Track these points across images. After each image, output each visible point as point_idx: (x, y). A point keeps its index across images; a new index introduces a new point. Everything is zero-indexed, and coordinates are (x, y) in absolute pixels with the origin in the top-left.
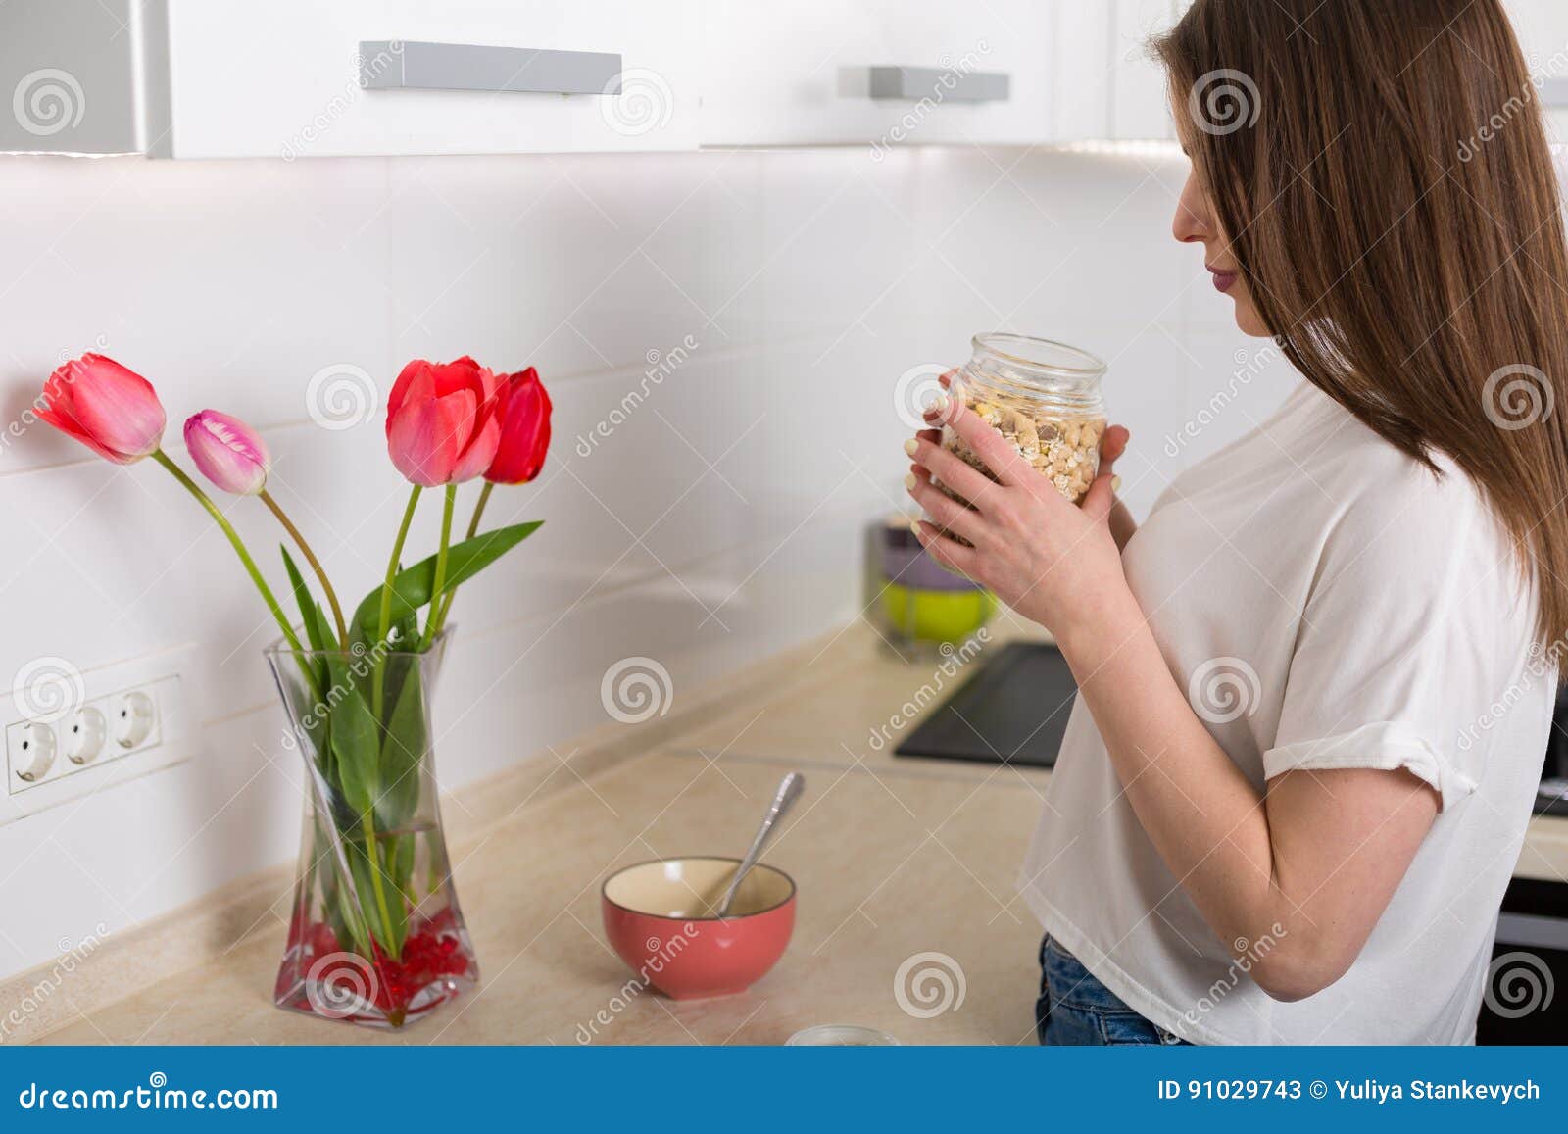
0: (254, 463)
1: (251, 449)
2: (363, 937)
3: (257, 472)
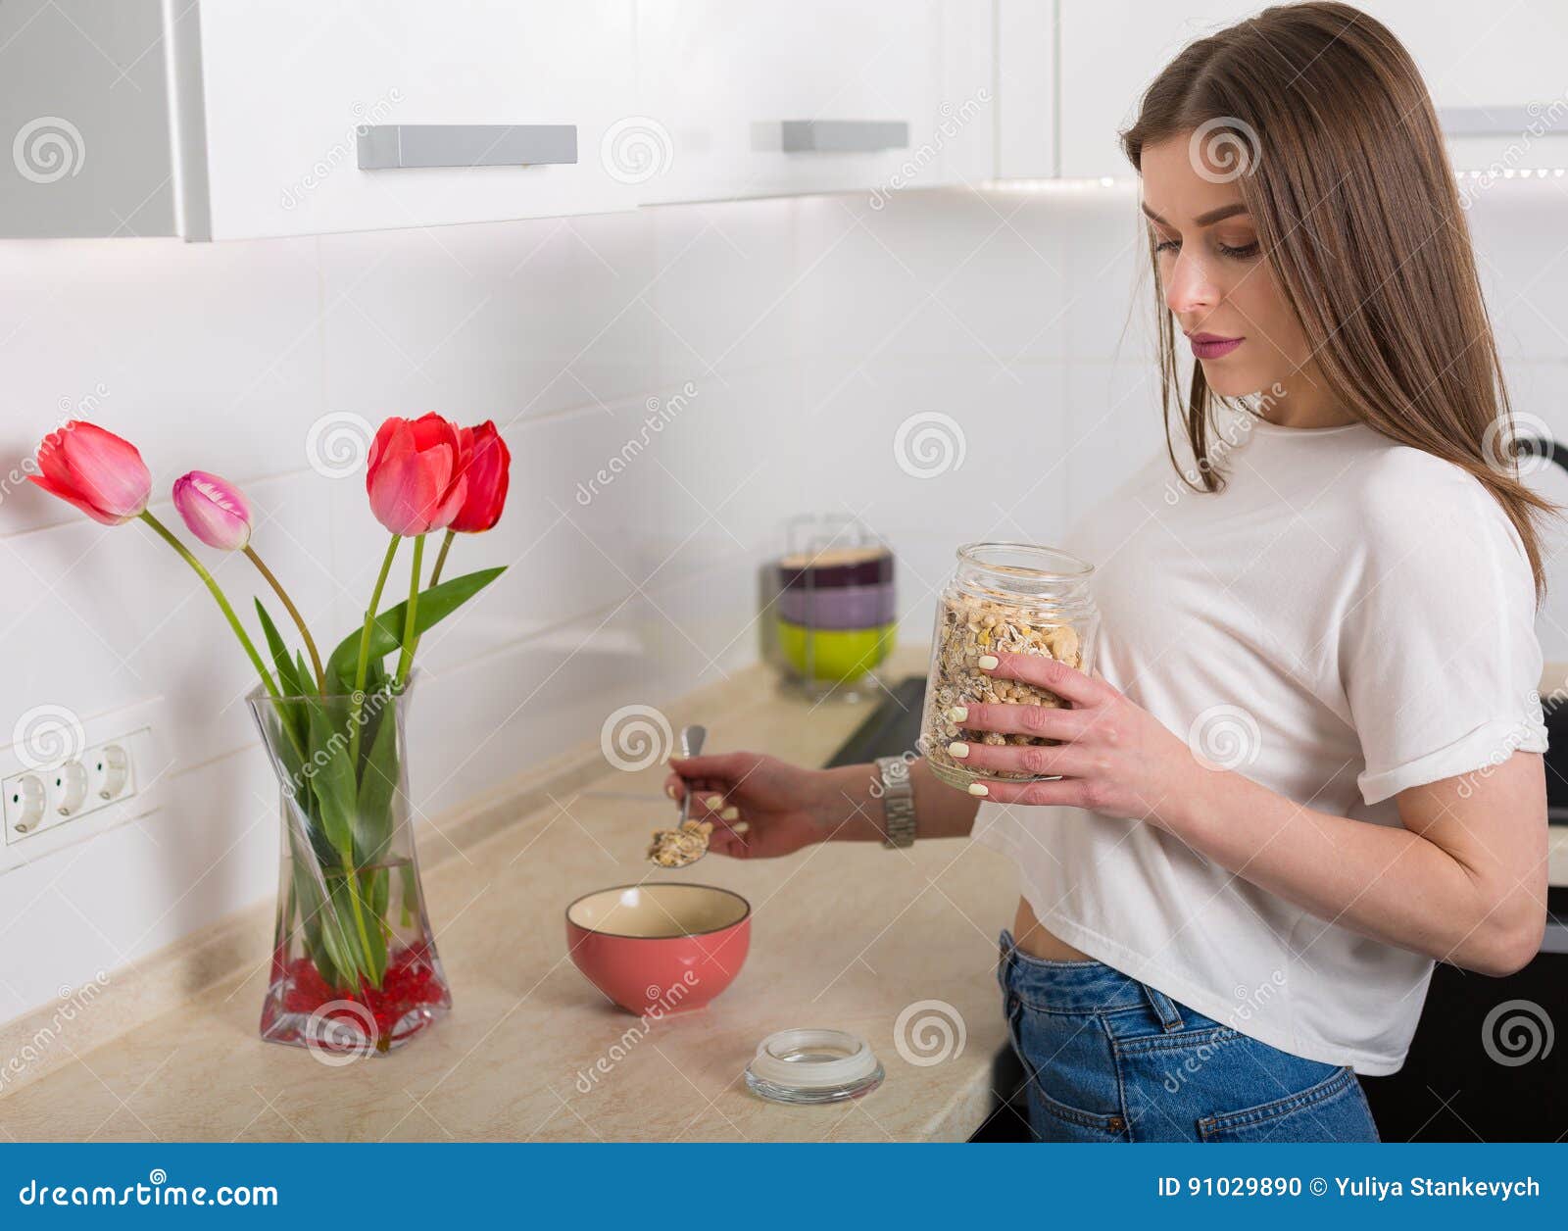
0: (240, 519)
1: (237, 506)
2: (348, 968)
3: (243, 528)
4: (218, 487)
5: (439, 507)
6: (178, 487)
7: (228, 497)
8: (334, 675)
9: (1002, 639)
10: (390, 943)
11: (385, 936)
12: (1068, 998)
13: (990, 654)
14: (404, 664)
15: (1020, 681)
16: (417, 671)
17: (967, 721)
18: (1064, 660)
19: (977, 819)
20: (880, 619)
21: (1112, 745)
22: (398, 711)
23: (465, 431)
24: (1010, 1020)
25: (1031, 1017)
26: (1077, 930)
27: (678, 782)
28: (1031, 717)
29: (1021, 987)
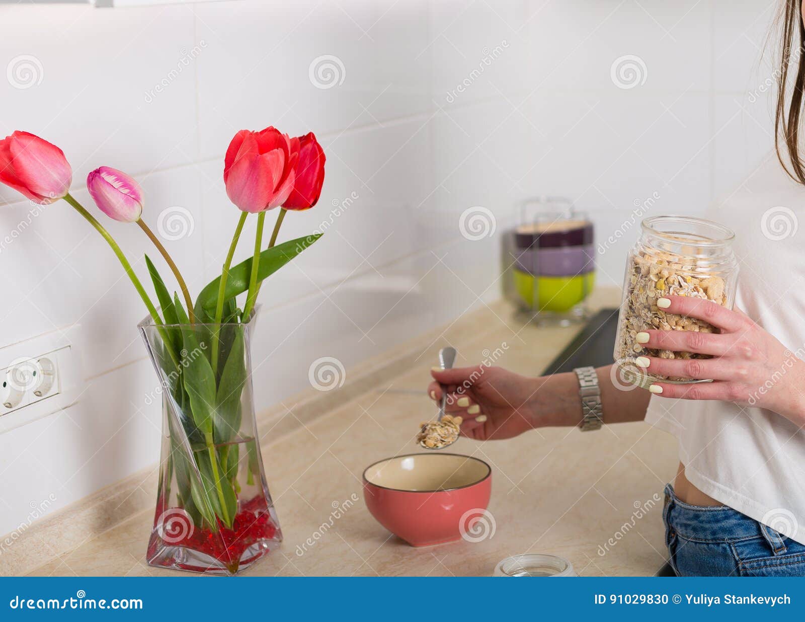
0: (135, 201)
1: (133, 193)
2: (209, 514)
3: (137, 208)
4: (119, 178)
5: (274, 192)
6: (91, 177)
7: (126, 185)
8: (201, 309)
9: (673, 286)
10: (239, 496)
11: (235, 491)
12: (708, 532)
13: (666, 297)
14: (250, 302)
15: (685, 314)
16: (260, 306)
17: (649, 342)
18: (715, 300)
19: (648, 409)
20: (584, 269)
21: (747, 358)
22: (245, 335)
23: (294, 140)
24: (669, 546)
25: (683, 545)
26: (714, 486)
27: (438, 388)
28: (693, 341)
29: (677, 524)
